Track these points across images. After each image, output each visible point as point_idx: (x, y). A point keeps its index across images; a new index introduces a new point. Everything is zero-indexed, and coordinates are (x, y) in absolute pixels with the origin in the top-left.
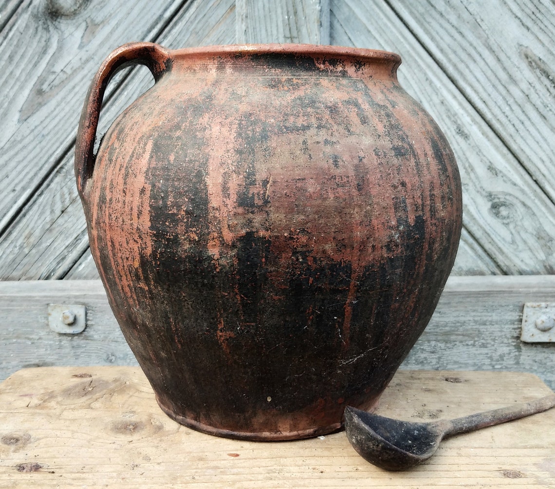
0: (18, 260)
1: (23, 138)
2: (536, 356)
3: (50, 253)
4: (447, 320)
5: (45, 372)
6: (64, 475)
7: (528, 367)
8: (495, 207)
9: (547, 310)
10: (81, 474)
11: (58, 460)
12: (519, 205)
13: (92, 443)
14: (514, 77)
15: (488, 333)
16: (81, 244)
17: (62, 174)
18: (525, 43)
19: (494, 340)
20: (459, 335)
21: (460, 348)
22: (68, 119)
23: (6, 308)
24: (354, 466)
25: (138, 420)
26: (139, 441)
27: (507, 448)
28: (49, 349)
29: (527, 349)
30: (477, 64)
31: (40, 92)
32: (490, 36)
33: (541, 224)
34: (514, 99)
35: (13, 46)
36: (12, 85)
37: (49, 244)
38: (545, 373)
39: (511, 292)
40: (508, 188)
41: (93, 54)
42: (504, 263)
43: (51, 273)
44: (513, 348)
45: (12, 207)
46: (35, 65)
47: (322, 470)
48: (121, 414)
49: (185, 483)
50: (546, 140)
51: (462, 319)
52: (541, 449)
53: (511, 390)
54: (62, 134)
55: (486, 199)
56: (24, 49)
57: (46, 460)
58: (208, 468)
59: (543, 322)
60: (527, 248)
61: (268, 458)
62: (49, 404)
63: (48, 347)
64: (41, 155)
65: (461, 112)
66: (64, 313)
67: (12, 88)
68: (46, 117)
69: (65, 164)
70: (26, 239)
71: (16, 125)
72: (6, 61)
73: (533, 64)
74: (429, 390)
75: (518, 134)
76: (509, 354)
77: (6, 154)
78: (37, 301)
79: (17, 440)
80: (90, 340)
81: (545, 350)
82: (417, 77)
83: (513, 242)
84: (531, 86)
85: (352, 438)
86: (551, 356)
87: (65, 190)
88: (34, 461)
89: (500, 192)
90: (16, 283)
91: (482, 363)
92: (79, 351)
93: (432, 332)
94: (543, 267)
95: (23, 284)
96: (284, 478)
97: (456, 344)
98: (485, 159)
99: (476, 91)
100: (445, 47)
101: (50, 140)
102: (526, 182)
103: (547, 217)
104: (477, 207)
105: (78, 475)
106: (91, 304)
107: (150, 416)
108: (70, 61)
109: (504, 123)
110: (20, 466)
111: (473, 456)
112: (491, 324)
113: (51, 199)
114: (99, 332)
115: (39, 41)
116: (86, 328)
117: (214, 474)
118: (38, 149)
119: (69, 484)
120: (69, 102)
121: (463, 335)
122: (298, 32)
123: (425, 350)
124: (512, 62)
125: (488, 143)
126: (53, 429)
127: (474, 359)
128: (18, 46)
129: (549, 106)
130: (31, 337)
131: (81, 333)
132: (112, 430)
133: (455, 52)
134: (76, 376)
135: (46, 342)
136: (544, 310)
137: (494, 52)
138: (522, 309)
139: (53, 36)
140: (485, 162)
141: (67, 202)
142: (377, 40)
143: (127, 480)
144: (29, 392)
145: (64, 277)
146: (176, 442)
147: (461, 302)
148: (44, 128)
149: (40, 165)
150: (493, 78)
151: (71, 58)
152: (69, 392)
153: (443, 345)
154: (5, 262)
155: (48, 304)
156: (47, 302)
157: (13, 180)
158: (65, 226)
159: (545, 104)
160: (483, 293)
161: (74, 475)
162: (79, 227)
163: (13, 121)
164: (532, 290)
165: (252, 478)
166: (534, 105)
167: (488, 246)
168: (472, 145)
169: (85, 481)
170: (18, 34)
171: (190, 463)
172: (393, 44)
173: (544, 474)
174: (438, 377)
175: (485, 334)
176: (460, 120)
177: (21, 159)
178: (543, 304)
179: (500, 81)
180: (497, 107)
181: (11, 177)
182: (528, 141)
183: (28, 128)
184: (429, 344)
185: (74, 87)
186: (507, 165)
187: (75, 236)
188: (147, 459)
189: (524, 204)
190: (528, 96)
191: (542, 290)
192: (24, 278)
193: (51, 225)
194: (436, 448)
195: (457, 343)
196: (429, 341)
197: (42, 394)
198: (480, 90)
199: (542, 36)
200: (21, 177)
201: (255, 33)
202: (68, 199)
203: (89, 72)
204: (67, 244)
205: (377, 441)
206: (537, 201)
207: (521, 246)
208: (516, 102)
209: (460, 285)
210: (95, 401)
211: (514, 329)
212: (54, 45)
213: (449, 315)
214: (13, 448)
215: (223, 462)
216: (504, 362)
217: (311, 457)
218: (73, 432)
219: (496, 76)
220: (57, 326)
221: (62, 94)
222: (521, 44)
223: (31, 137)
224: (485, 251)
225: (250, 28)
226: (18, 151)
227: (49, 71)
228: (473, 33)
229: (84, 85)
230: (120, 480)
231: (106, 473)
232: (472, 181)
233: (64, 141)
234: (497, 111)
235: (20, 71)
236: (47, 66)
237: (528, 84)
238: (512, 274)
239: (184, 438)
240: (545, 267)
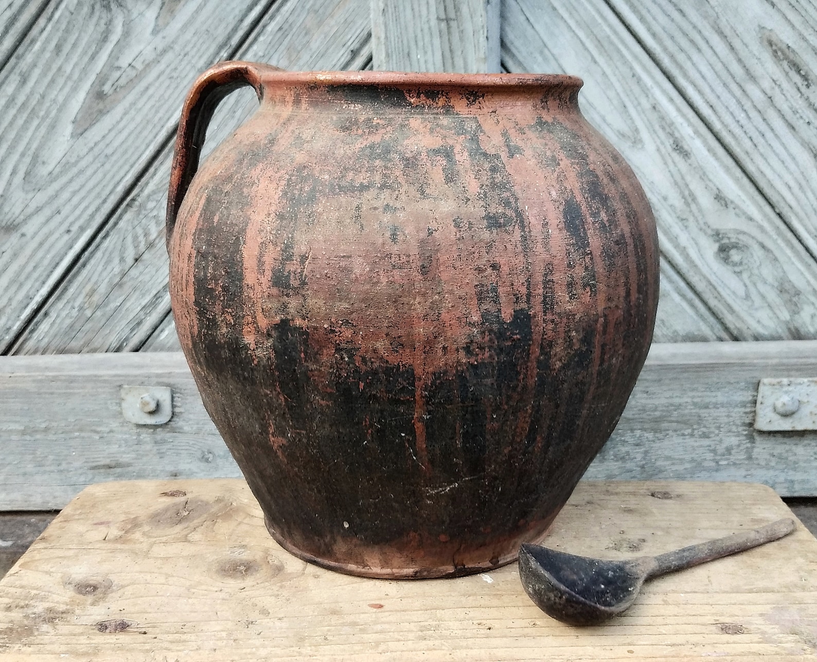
0: (77, 326)
1: (80, 159)
2: (774, 449)
3: (120, 316)
4: (656, 402)
5: (124, 489)
6: (159, 636)
7: (763, 463)
8: (724, 251)
9: (790, 388)
10: (181, 635)
11: (151, 615)
12: (756, 247)
13: (193, 590)
14: (752, 71)
15: (711, 418)
16: (162, 303)
17: (134, 209)
18: (769, 25)
19: (719, 428)
20: (673, 422)
21: (674, 438)
22: (140, 133)
23: (64, 391)
24: (530, 620)
25: (251, 558)
26: (253, 588)
27: (727, 592)
28: (123, 445)
29: (762, 439)
30: (703, 54)
31: (100, 96)
32: (720, 14)
33: (784, 272)
34: (752, 102)
35: (61, 31)
36: (60, 86)
37: (119, 304)
38: (786, 470)
39: (743, 365)
40: (743, 225)
41: (173, 42)
42: (734, 325)
43: (123, 342)
44: (744, 438)
45: (66, 254)
46: (93, 58)
47: (490, 626)
48: (227, 549)
49: (315, 646)
50: (794, 159)
51: (677, 401)
52: (770, 594)
53: (735, 510)
54: (133, 153)
55: (711, 240)
56: (77, 35)
57: (134, 615)
58: (343, 624)
59: (784, 404)
60: (766, 305)
61: (422, 610)
62: (133, 535)
63: (123, 442)
64: (104, 183)
65: (679, 121)
66: (142, 398)
67: (61, 89)
68: (110, 131)
69: (138, 195)
70: (88, 297)
71: (68, 141)
72: (52, 52)
73: (779, 53)
74: (629, 511)
75: (756, 151)
76: (739, 446)
77: (55, 181)
78: (105, 381)
79: (95, 588)
80: (179, 432)
81: (786, 440)
82: (620, 72)
83: (747, 297)
84: (776, 84)
85: (528, 587)
86: (794, 448)
87: (139, 231)
88: (118, 618)
89: (730, 229)
90: (76, 357)
91: (703, 458)
92: (164, 448)
93: (636, 419)
94: (786, 330)
95: (86, 357)
96: (442, 637)
97: (668, 434)
98: (711, 185)
99: (700, 92)
100: (657, 29)
101: (116, 162)
102: (765, 215)
103: (793, 263)
104: (699, 251)
105: (177, 636)
106: (179, 386)
107: (266, 552)
108: (141, 52)
109: (737, 136)
110: (101, 625)
111: (683, 604)
112: (715, 407)
113: (119, 243)
114: (190, 422)
115: (97, 24)
116: (172, 417)
117: (352, 633)
118: (100, 175)
119: (166, 649)
120: (140, 109)
121: (677, 422)
122: (456, 12)
123: (627, 442)
124: (751, 52)
125: (715, 164)
126: (141, 572)
127: (691, 454)
128: (67, 31)
129: (800, 111)
130: (99, 429)
131: (166, 424)
132: (217, 572)
133: (672, 38)
134: (165, 494)
135: (120, 436)
136: (786, 389)
137: (726, 37)
138: (756, 387)
139: (116, 17)
140: (712, 190)
141: (142, 247)
142: (565, 21)
143: (241, 642)
144: (104, 519)
145: (141, 348)
146: (301, 588)
147: (676, 378)
148: (108, 145)
149: (104, 197)
150: (724, 74)
151: (141, 47)
152: (158, 518)
153: (650, 436)
154: (60, 329)
155: (120, 386)
156: (118, 384)
157: (67, 217)
158: (140, 279)
159: (793, 110)
160: (705, 366)
161: (171, 637)
162: (159, 280)
163: (64, 136)
164: (770, 362)
165: (401, 638)
166: (779, 111)
167: (713, 302)
168: (694, 166)
169: (187, 644)
170: (67, 14)
171: (320, 618)
172: (588, 27)
173: (772, 628)
174: (641, 491)
175: (707, 420)
176: (678, 131)
177: (77, 188)
178: (785, 381)
179: (733, 78)
180: (728, 113)
181: (64, 212)
182: (770, 160)
183: (85, 145)
184: (631, 434)
185: (147, 88)
186: (740, 193)
187: (154, 292)
188: (265, 612)
189: (763, 246)
190: (770, 98)
191: (785, 361)
192: (86, 349)
193: (121, 279)
194: (635, 596)
195: (670, 432)
196: (632, 430)
197: (123, 521)
198: (707, 90)
199: (791, 15)
200: (77, 212)
201: (397, 14)
202: (143, 243)
203: (168, 66)
204: (143, 304)
205: (560, 592)
206: (780, 241)
207: (758, 301)
208: (755, 107)
209: (674, 356)
210: (193, 531)
211: (746, 413)
212: (118, 30)
213: (659, 395)
214: (90, 599)
215: (362, 616)
216: (731, 457)
217: (475, 607)
218: (167, 576)
219: (728, 70)
220: (133, 415)
221: (130, 98)
222: (763, 26)
223: (90, 158)
224: (709, 309)
225: (389, 6)
226: (73, 177)
227: (112, 65)
228: (698, 10)
229: (160, 85)
230: (232, 642)
231: (213, 633)
232: (693, 215)
233: (135, 163)
234: (728, 119)
235: (72, 66)
236: (108, 59)
237: (771, 81)
238: (745, 340)
239: (311, 582)
240: (789, 329)
